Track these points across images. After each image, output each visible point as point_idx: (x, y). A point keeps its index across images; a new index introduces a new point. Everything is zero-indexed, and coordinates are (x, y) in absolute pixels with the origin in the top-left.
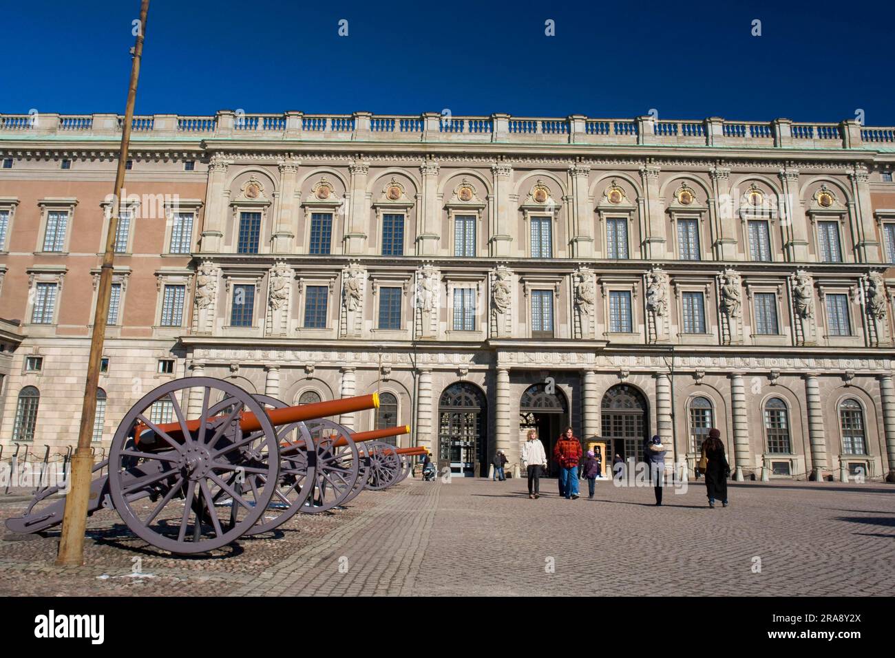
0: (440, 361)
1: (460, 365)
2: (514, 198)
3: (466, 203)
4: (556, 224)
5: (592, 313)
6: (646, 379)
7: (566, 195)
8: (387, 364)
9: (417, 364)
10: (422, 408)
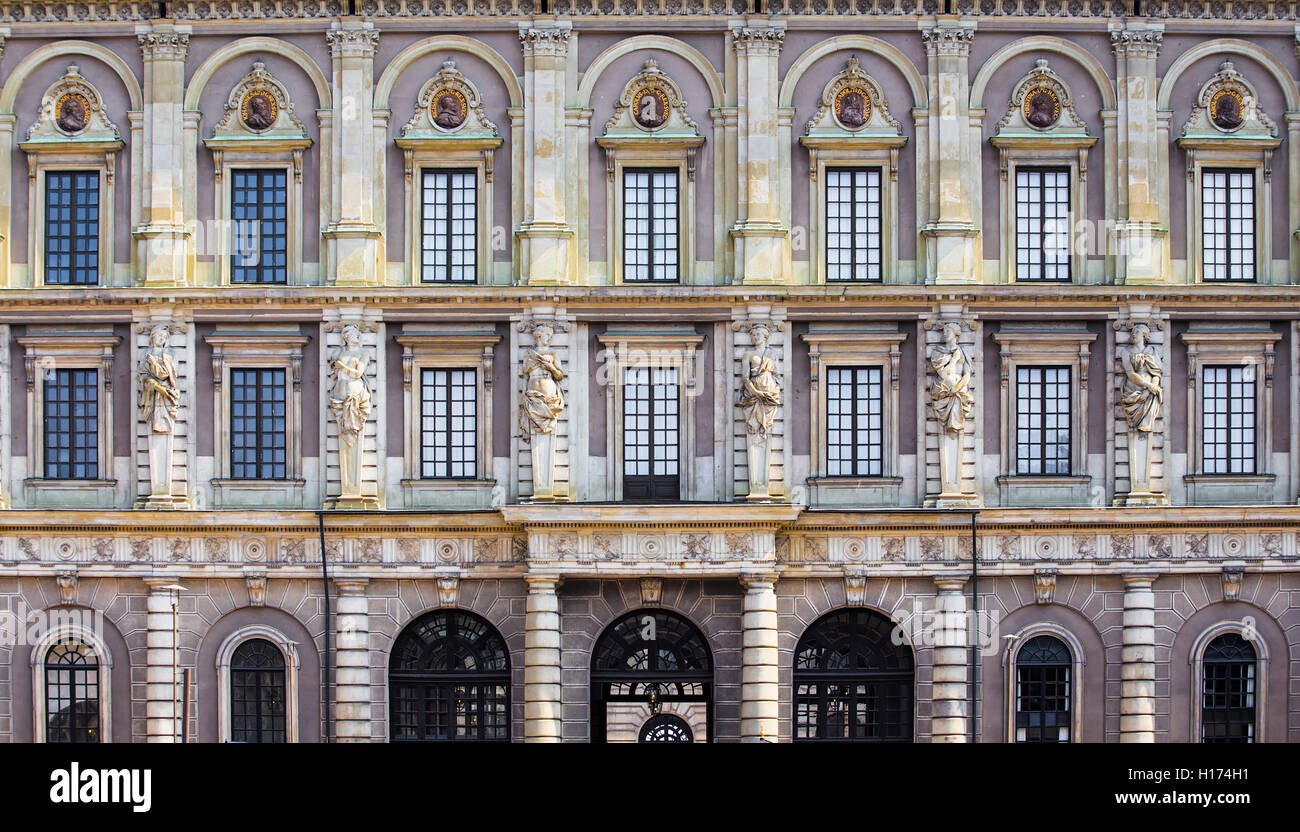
0: (387, 559)
1: (439, 569)
2: (579, 117)
3: (449, 133)
4: (692, 185)
5: (777, 428)
6: (910, 596)
7: (717, 104)
8: (255, 568)
9: (329, 569)
10: (343, 676)
